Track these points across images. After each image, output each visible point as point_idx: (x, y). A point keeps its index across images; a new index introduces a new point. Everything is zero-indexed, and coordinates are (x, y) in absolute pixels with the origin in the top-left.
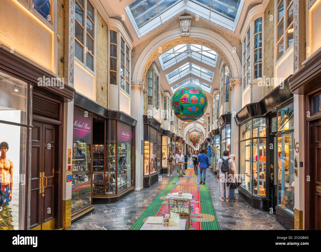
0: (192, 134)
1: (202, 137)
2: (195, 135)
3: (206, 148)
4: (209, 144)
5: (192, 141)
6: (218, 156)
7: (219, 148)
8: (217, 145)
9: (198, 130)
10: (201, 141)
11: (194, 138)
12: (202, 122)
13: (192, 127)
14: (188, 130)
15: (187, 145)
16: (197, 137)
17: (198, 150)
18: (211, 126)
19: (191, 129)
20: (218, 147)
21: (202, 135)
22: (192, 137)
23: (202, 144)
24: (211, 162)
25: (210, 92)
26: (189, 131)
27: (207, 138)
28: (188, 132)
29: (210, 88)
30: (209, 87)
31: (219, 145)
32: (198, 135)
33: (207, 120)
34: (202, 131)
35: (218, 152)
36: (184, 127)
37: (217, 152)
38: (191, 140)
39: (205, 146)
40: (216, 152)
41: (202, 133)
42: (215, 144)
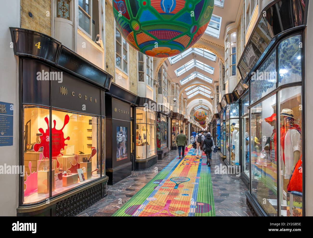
0: (197, 112)
1: (210, 115)
2: (201, 112)
3: (214, 128)
4: (218, 122)
5: (198, 119)
6: (235, 140)
7: (237, 126)
8: (232, 121)
9: (204, 108)
10: (208, 120)
11: (199, 116)
12: (208, 97)
13: (198, 104)
14: (193, 107)
15: (191, 124)
16: (203, 115)
17: (206, 130)
18: (221, 93)
19: (197, 107)
20: (234, 124)
21: (210, 114)
22: (197, 115)
23: (210, 123)
24: (222, 145)
25: (218, 37)
26: (195, 109)
27: (215, 113)
28: (193, 110)
29: (218, 30)
30: (218, 28)
31: (236, 121)
32: (204, 112)
33: (215, 91)
34: (209, 109)
35: (236, 133)
36: (186, 103)
37: (234, 132)
38: (196, 119)
39: (213, 126)
40: (232, 133)
41: (210, 111)
42: (230, 119)
